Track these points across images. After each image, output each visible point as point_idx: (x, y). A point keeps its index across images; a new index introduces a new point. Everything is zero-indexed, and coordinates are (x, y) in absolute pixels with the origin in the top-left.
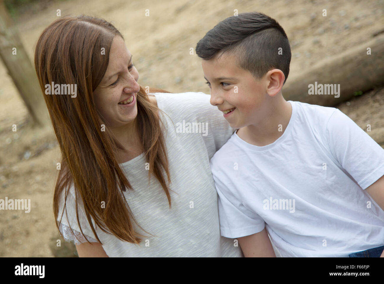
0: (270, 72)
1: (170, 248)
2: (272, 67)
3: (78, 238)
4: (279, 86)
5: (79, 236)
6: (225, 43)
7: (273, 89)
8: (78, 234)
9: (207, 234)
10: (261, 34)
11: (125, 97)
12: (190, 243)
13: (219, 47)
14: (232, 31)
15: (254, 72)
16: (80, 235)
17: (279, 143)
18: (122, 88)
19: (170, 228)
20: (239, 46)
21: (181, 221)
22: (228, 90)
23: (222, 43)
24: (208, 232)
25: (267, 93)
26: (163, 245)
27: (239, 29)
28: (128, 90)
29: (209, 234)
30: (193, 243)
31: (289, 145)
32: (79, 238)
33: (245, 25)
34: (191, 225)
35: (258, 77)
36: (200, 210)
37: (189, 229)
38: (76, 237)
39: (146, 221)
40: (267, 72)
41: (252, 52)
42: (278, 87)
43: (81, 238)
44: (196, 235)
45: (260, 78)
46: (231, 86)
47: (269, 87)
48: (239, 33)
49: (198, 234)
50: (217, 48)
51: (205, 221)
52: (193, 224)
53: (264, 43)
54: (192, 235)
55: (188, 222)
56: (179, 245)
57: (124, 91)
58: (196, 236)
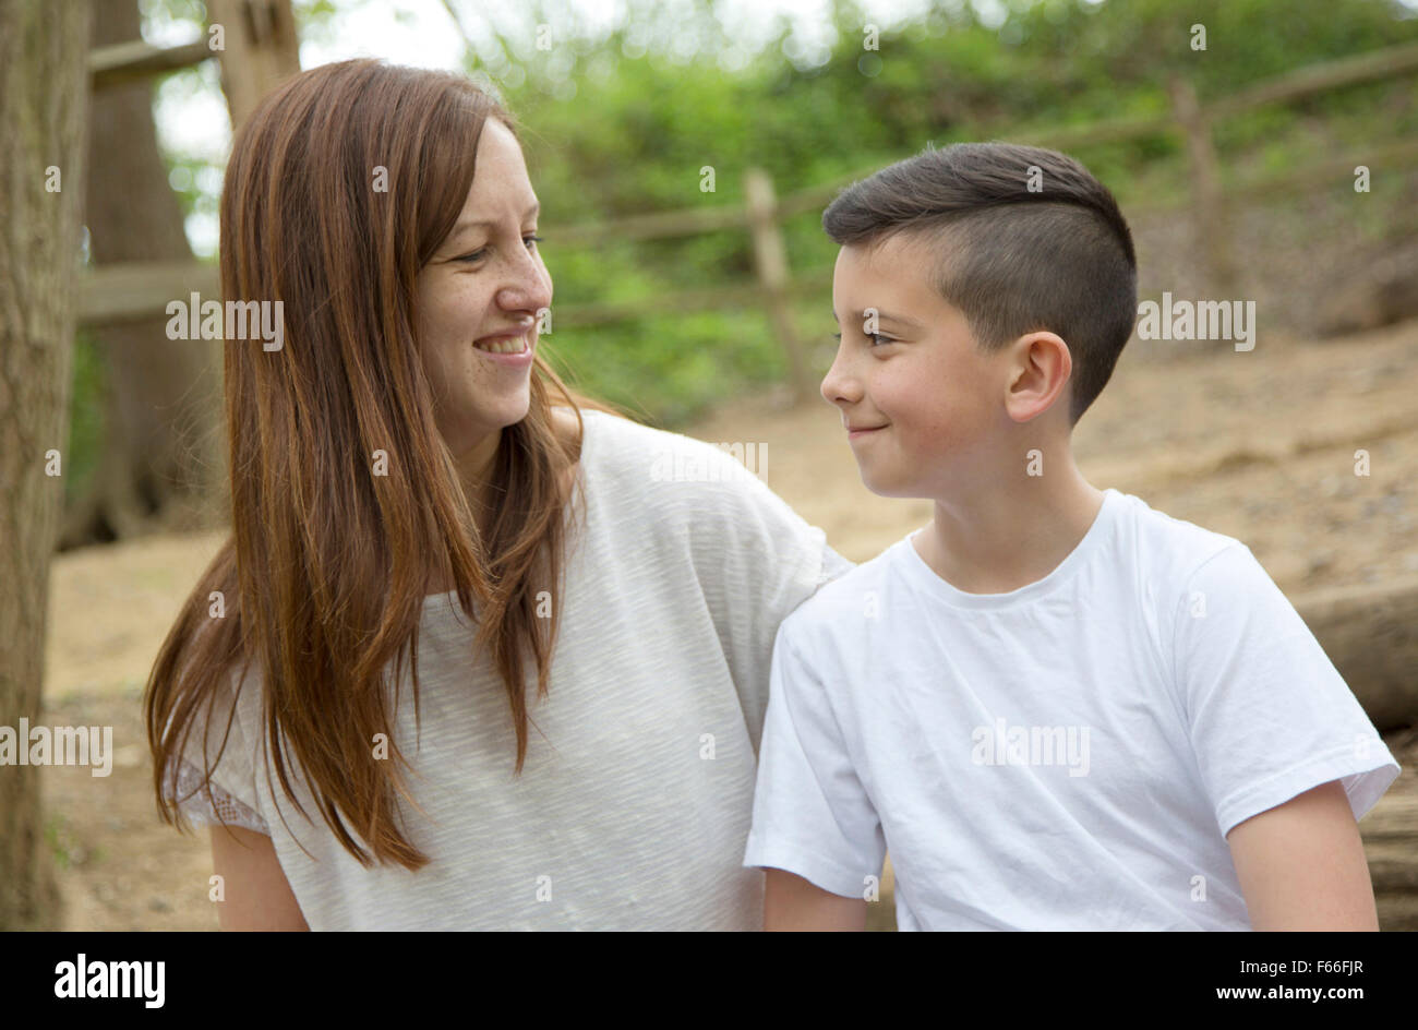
0: (1028, 339)
1: (491, 913)
2: (1040, 323)
3: (221, 812)
4: (1046, 395)
5: (226, 805)
6: (911, 202)
7: (1026, 398)
8: (224, 798)
9: (627, 903)
10: (1036, 212)
11: (498, 325)
12: (562, 914)
13: (892, 211)
14: (947, 176)
15: (979, 322)
16: (229, 803)
17: (1026, 601)
18: (491, 288)
19: (511, 848)
20: (957, 225)
21: (554, 833)
22: (883, 358)
23: (905, 200)
24: (634, 899)
25: (1003, 404)
26: (475, 896)
27: (975, 175)
28: (511, 299)
29: (632, 905)
30: (573, 918)
31: (1058, 615)
32: (224, 814)
33: (998, 171)
34: (585, 854)
35: (989, 342)
36: (624, 812)
37: (571, 868)
38: (214, 806)
39: (437, 804)
40: (1021, 335)
41: (990, 255)
42: (1042, 394)
43: (229, 813)
44: (590, 893)
45: (995, 346)
46: (897, 346)
47: (1015, 388)
48: (969, 185)
49: (596, 891)
50: (882, 212)
51: (631, 856)
52: (590, 852)
53: (1039, 240)
54: (577, 890)
55: (576, 843)
56: (525, 912)
57: (496, 299)
58: (588, 896)
